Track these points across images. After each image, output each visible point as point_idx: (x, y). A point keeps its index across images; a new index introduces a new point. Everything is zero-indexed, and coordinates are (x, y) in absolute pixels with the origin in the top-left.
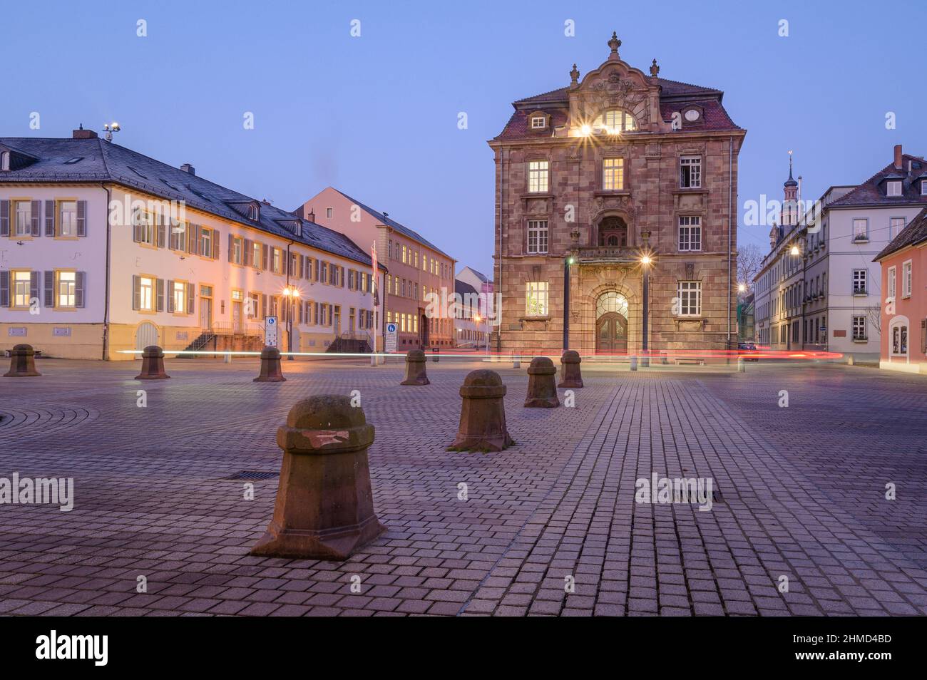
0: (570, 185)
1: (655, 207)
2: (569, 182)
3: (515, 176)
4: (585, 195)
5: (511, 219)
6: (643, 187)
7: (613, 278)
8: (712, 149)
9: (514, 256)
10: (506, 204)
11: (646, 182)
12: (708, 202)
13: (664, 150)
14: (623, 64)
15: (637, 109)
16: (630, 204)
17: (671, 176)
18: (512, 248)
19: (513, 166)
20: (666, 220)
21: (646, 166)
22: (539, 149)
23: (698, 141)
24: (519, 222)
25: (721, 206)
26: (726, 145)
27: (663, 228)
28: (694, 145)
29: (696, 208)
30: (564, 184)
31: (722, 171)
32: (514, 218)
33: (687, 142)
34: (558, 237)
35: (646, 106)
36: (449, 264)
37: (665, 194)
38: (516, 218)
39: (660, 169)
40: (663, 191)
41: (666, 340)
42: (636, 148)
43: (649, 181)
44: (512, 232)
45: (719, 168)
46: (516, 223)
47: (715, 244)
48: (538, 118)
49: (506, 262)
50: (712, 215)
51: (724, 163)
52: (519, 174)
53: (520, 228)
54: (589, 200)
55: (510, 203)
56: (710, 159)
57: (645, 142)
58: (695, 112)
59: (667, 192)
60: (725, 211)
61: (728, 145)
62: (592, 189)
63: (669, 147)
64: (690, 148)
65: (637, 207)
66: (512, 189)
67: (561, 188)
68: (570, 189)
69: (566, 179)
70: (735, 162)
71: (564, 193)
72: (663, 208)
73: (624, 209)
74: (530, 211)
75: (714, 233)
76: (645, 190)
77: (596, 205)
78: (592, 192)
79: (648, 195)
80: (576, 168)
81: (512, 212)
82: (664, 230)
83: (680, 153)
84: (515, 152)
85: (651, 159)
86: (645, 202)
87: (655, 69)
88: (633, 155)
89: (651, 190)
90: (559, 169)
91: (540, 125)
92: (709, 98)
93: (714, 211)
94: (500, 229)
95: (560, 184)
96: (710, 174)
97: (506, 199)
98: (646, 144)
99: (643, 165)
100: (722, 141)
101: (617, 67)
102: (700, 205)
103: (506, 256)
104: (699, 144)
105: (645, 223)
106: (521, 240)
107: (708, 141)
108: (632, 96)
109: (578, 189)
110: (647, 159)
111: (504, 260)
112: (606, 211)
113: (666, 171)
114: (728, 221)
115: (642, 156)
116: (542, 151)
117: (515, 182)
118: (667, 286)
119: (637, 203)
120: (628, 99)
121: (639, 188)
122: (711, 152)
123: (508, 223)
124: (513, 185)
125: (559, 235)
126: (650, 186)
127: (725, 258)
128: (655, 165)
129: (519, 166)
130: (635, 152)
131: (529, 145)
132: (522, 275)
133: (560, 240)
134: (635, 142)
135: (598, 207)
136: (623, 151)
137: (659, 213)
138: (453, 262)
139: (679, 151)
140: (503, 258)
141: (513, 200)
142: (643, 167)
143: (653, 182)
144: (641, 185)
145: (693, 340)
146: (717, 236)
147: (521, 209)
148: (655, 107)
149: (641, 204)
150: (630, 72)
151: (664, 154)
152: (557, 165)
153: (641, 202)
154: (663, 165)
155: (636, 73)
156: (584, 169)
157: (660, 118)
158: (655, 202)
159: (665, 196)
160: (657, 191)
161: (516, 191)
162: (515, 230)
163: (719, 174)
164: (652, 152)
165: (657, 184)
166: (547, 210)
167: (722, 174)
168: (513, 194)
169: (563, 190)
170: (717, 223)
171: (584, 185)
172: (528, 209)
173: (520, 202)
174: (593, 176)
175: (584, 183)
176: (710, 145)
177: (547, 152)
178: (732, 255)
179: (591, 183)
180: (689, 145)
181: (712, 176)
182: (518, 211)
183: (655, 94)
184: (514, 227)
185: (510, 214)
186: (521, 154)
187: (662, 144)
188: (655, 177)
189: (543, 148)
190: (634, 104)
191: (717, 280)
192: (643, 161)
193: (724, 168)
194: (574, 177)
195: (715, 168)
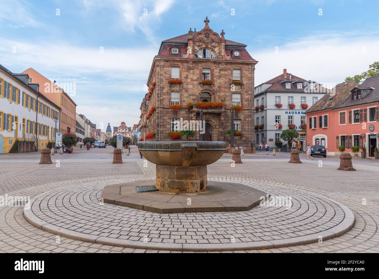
0: (189, 78)
1: (223, 89)
2: (189, 77)
3: (165, 73)
4: (195, 83)
5: (164, 91)
6: (219, 81)
7: (208, 118)
8: (245, 68)
9: (166, 107)
10: (162, 85)
11: (220, 79)
12: (244, 88)
13: (227, 67)
14: (210, 31)
15: (216, 49)
16: (213, 88)
17: (229, 77)
18: (164, 104)
19: (165, 68)
20: (227, 95)
21: (220, 72)
22: (176, 62)
23: (240, 64)
24: (167, 93)
25: (248, 90)
26: (250, 66)
27: (226, 98)
28: (238, 65)
29: (239, 91)
30: (187, 77)
31: (248, 77)
32: (165, 90)
33: (236, 64)
34: (184, 100)
35: (220, 48)
36: (74, 106)
37: (227, 84)
38: (166, 91)
39: (225, 74)
40: (226, 83)
41: (228, 143)
42: (216, 65)
43: (221, 79)
44: (164, 97)
45: (247, 75)
46: (166, 93)
47: (246, 105)
48: (175, 49)
49: (162, 109)
50: (245, 94)
51: (249, 73)
52: (167, 72)
53: (168, 95)
54: (197, 85)
55: (163, 84)
56: (244, 72)
57: (220, 63)
58: (238, 52)
59: (228, 84)
60: (250, 93)
61: (251, 67)
62: (198, 80)
63: (229, 66)
64: (236, 67)
65: (216, 89)
66: (164, 79)
67: (185, 79)
68: (189, 80)
69: (187, 76)
70: (254, 73)
71: (186, 81)
72: (226, 90)
73: (211, 89)
74: (172, 88)
75: (246, 101)
76: (219, 82)
77: (200, 87)
78: (198, 82)
79: (221, 84)
80: (191, 71)
81: (164, 88)
82: (227, 99)
83: (233, 68)
84: (166, 62)
85: (222, 70)
86: (219, 87)
87: (223, 34)
88: (215, 68)
89: (221, 82)
90: (184, 71)
91: (176, 52)
92: (241, 47)
93: (246, 92)
94: (159, 95)
95: (185, 78)
96: (244, 77)
97: (162, 83)
98: (220, 64)
99: (218, 72)
100: (249, 65)
101: (209, 31)
102: (240, 90)
103: (162, 107)
104: (240, 65)
105: (219, 96)
106: (168, 100)
107: (244, 64)
108: (214, 44)
109: (192, 80)
110: (220, 70)
111: (161, 109)
112: (204, 90)
113: (228, 75)
114: (251, 96)
115: (218, 69)
116: (177, 63)
117: (166, 75)
118: (228, 121)
119: (216, 87)
120: (212, 45)
121: (217, 81)
122: (245, 69)
123: (163, 93)
124: (165, 77)
125: (185, 99)
126: (222, 81)
127: (250, 111)
128: (223, 72)
129: (167, 69)
130: (215, 66)
131: (172, 60)
132: (169, 115)
133: (185, 101)
134: (216, 63)
135: (201, 88)
136: (211, 66)
137: (225, 92)
138: (76, 105)
139: (232, 68)
140: (161, 108)
141: (165, 83)
142: (218, 73)
143: (223, 79)
144: (218, 80)
145: (239, 143)
146: (247, 102)
147: (168, 88)
148: (224, 49)
149: (217, 88)
150: (213, 34)
151: (227, 68)
152: (184, 70)
153: (218, 87)
154: (226, 73)
155: (216, 34)
156: (195, 72)
157: (225, 54)
158: (223, 88)
159: (227, 85)
160: (224, 83)
161: (166, 79)
162: (165, 96)
163: (247, 78)
164: (222, 67)
165: (224, 80)
166: (180, 88)
167: (249, 78)
168: (164, 80)
169: (186, 80)
170: (247, 97)
171: (195, 79)
172: (172, 87)
173: (168, 84)
174: (198, 75)
175: (195, 78)
176: (244, 66)
177: (180, 64)
178: (253, 110)
179: (198, 78)
180: (236, 65)
181: (245, 78)
182: (167, 88)
183: (223, 44)
184: (165, 95)
185: (163, 89)
186: (168, 64)
187: (226, 64)
188: (223, 77)
189: (178, 62)
190: (215, 47)
191: (247, 119)
192: (218, 71)
193: (250, 75)
194: (191, 75)
195: (246, 75)
